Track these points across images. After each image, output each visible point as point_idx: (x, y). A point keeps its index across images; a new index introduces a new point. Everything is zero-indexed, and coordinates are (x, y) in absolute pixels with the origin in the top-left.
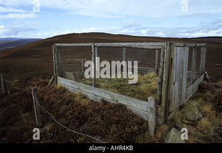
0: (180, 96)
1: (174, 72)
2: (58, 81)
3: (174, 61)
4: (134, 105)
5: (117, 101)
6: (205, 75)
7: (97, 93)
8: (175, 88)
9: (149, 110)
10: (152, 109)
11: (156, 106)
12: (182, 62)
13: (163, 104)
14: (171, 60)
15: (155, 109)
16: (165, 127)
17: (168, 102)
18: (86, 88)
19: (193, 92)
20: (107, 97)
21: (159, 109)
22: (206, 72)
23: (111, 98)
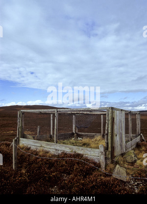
0: (121, 145)
1: (115, 127)
2: (20, 142)
3: (115, 120)
4: (89, 153)
5: (75, 152)
6: (141, 136)
7: (58, 148)
8: (117, 139)
9: (100, 154)
10: (102, 153)
11: (105, 151)
12: (120, 121)
13: (110, 149)
14: (113, 119)
15: (104, 153)
16: (112, 166)
17: (113, 148)
18: (48, 145)
19: (131, 147)
20: (67, 150)
21: (107, 153)
22: (141, 134)
23: (70, 151)
